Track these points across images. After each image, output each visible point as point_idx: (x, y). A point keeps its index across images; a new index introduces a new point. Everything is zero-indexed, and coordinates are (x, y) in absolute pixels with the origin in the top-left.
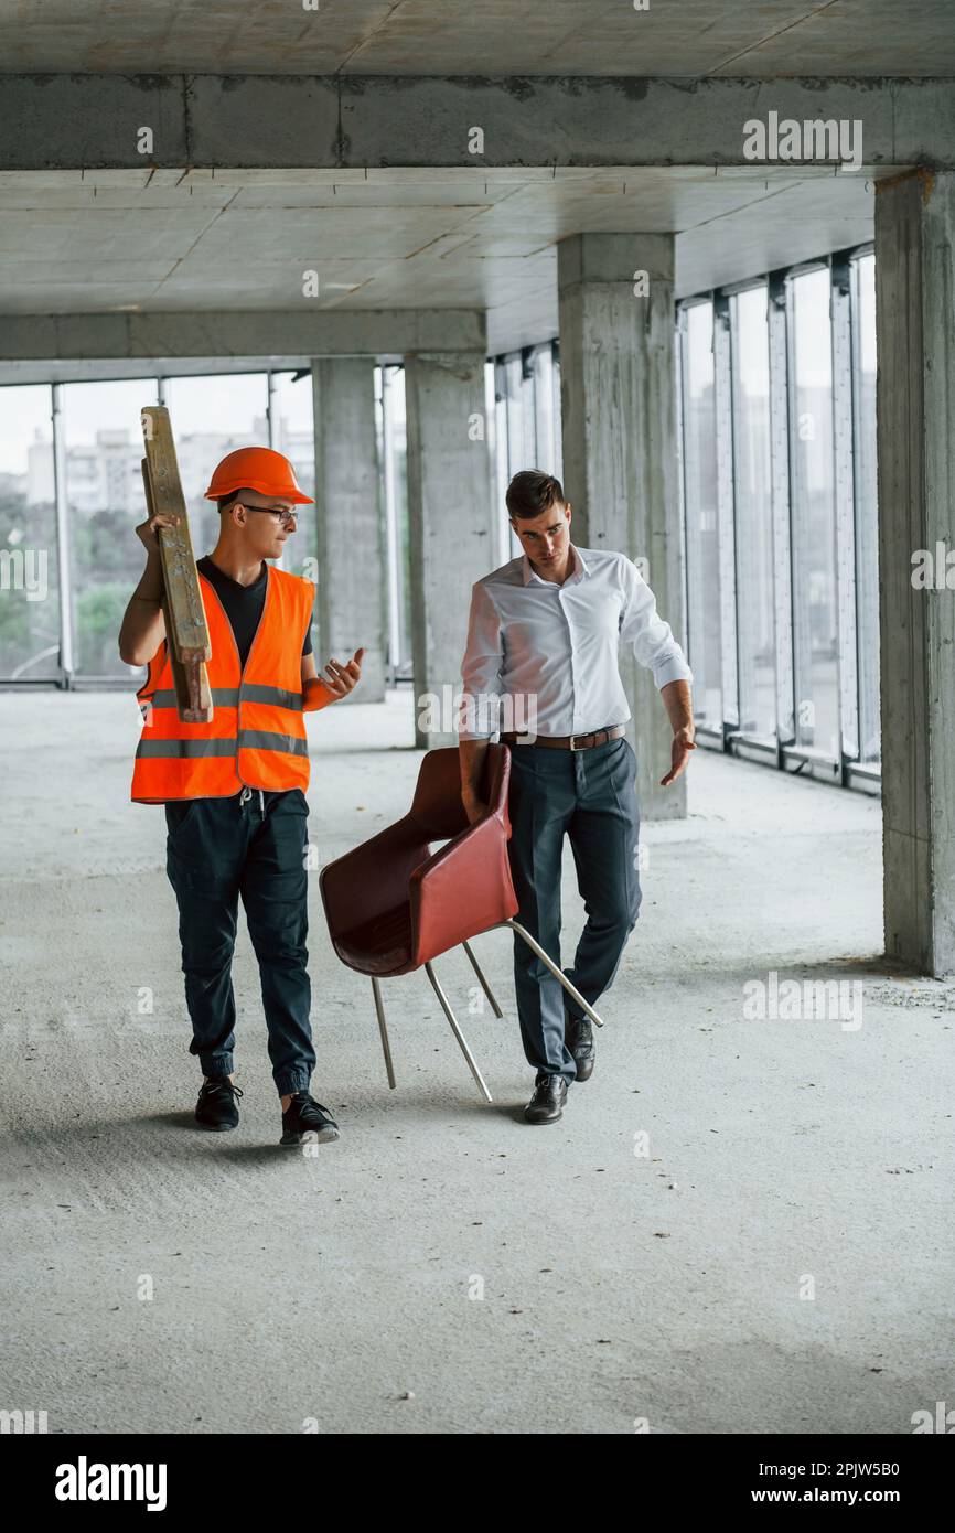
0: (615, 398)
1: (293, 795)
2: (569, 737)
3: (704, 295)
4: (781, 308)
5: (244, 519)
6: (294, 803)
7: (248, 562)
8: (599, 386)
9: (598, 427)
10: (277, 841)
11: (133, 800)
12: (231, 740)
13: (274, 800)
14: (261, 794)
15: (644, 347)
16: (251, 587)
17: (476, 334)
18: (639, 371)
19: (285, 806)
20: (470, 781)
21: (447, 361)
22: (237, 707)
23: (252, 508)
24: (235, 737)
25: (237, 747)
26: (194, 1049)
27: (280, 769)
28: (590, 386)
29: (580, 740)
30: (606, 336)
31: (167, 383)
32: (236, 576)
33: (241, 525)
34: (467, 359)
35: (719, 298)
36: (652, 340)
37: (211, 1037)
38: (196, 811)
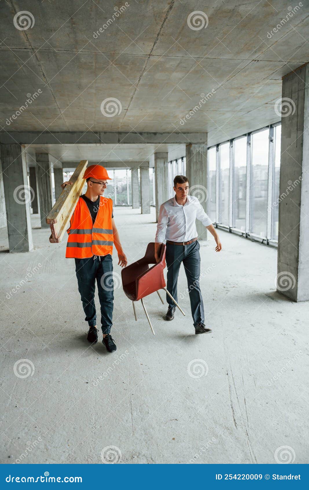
0: (161, 172)
1: (108, 256)
2: (183, 242)
3: (174, 160)
4: (183, 162)
5: (92, 185)
6: (108, 258)
7: (94, 195)
8: (159, 171)
9: (159, 176)
10: (104, 269)
11: (66, 258)
12: (90, 243)
13: (103, 258)
14: (99, 257)
15: (164, 166)
16: (95, 202)
17: (148, 165)
18: (164, 169)
19: (106, 259)
20: (157, 252)
21: (145, 168)
22: (91, 234)
23: (93, 182)
24: (91, 242)
25: (92, 245)
26: (86, 319)
27: (103, 250)
28: (158, 171)
29: (186, 243)
30: (160, 165)
31: (115, 171)
32: (91, 199)
33: (91, 187)
34: (147, 168)
35: (176, 160)
36: (165, 165)
37: (90, 317)
38: (82, 262)
